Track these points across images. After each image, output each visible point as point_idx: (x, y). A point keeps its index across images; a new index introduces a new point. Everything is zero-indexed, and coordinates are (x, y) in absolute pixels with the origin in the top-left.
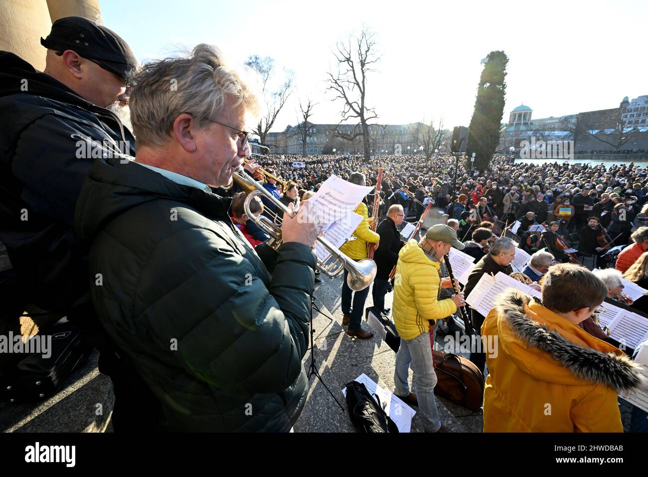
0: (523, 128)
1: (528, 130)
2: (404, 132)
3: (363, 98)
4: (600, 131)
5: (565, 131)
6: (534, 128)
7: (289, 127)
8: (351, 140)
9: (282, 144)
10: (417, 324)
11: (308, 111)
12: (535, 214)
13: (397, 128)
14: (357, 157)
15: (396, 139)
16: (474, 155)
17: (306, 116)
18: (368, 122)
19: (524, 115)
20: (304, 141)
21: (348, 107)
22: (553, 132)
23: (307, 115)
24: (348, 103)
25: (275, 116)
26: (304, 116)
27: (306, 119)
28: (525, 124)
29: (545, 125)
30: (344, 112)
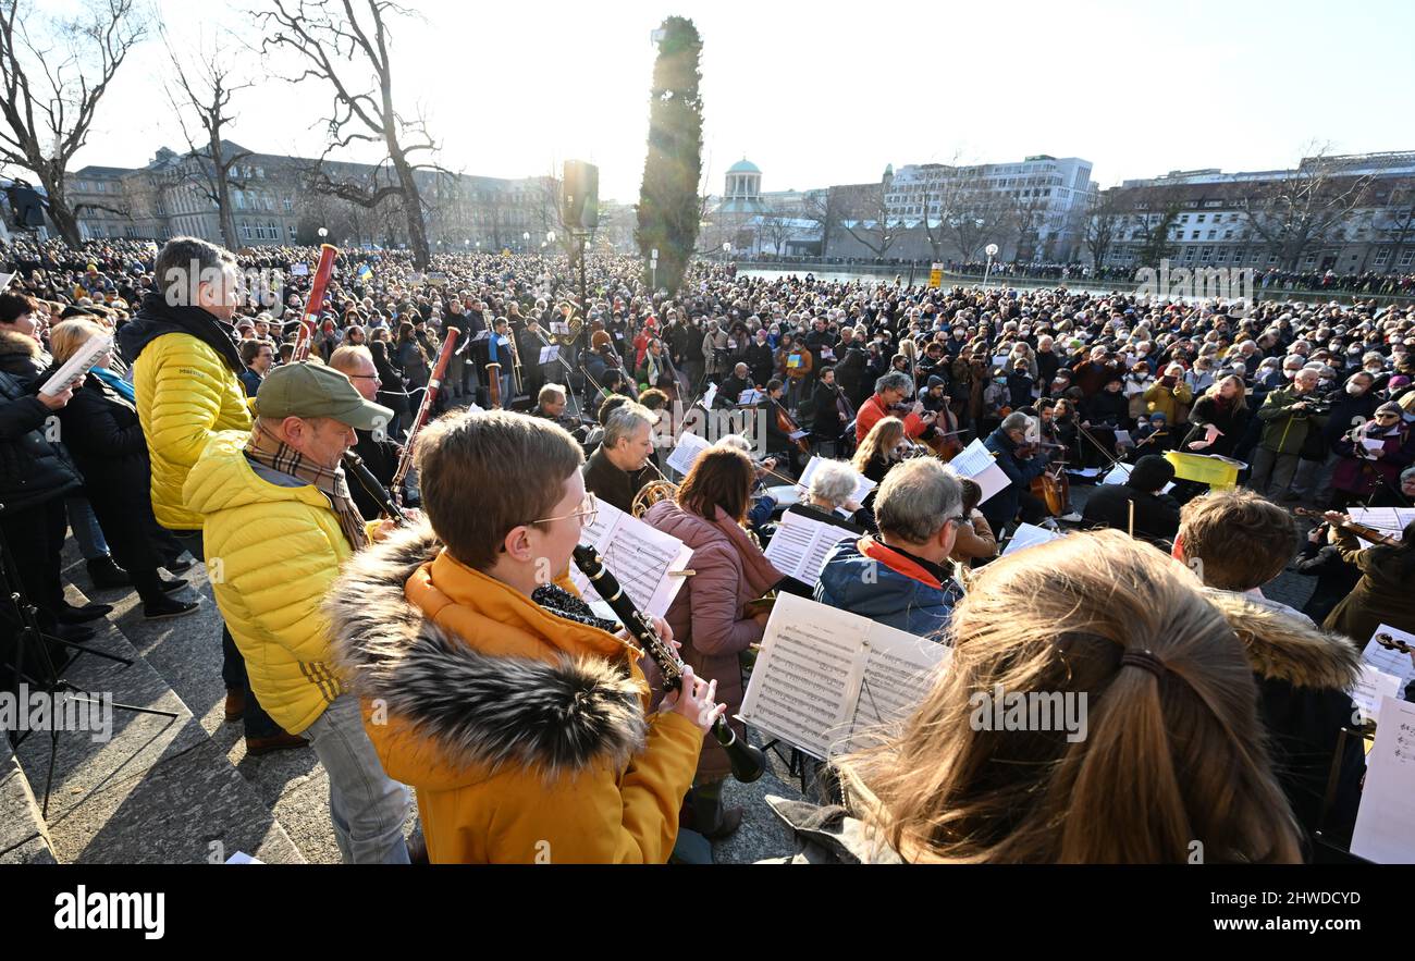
0: (748, 207)
1: (756, 213)
2: (517, 197)
3: (385, 86)
4: (859, 224)
5: (811, 218)
6: (765, 211)
7: (164, 155)
8: (368, 204)
9: (142, 207)
10: (312, 681)
11: (217, 106)
12: (751, 368)
13: (499, 188)
14: (398, 256)
15: (501, 214)
16: (655, 253)
17: (214, 120)
18: (412, 159)
19: (749, 181)
20: (223, 200)
21: (344, 109)
22: (793, 220)
23: (215, 118)
24: (342, 95)
25: (88, 107)
26: (205, 119)
27: (214, 133)
28: (752, 200)
29: (782, 205)
30: (334, 121)
